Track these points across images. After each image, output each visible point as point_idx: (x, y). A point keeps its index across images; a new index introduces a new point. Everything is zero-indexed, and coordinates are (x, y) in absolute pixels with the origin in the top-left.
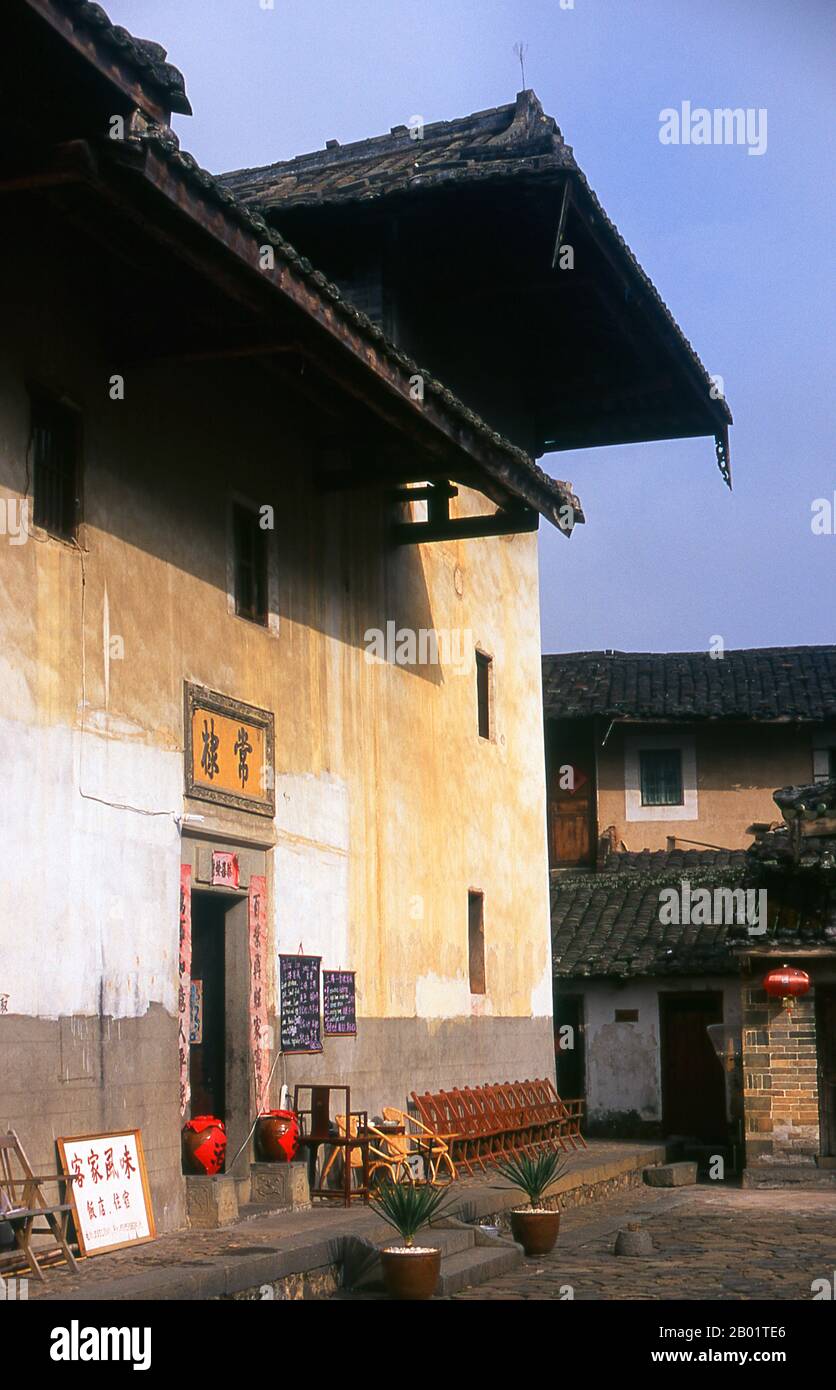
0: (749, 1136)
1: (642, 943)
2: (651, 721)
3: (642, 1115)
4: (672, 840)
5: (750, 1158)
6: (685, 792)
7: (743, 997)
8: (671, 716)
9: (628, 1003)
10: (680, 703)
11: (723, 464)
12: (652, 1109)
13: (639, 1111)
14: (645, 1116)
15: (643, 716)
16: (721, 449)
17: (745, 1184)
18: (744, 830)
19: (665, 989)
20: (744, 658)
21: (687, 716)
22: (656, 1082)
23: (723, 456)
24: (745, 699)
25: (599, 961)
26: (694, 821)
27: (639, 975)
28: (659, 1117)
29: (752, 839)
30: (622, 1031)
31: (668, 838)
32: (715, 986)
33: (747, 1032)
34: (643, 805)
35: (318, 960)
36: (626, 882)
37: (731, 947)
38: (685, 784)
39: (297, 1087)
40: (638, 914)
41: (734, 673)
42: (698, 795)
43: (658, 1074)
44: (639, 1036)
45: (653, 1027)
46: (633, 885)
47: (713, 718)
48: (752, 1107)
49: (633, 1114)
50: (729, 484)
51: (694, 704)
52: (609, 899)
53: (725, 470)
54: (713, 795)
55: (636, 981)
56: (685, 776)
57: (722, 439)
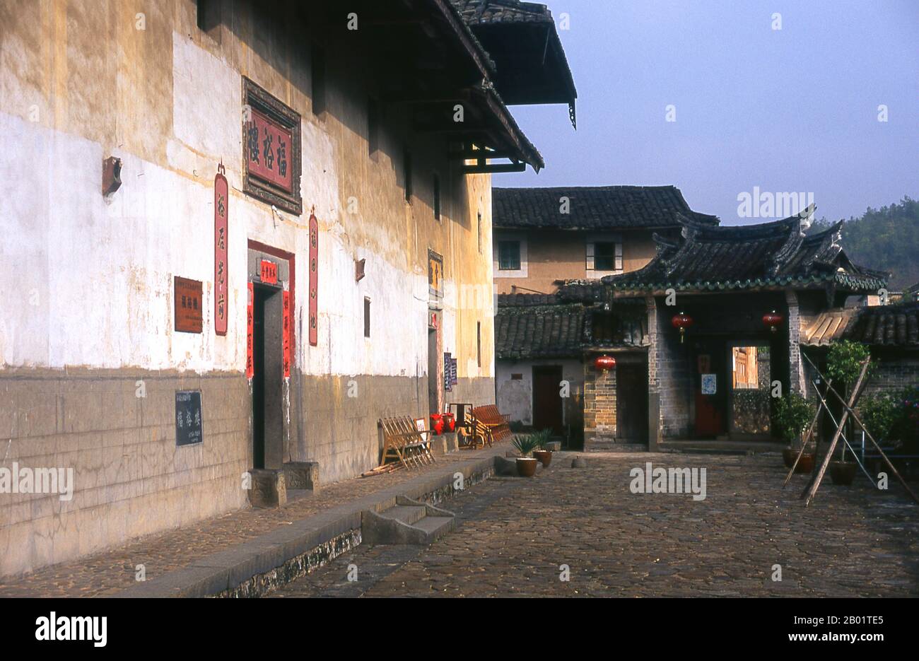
0: (586, 429)
1: (524, 343)
2: (508, 227)
3: (523, 422)
4: (514, 287)
5: (586, 439)
6: (522, 263)
7: (585, 369)
8: (519, 225)
9: (517, 371)
10: (521, 218)
11: (572, 118)
12: (528, 420)
13: (522, 421)
14: (525, 423)
15: (504, 225)
16: (571, 110)
17: (585, 450)
18: (550, 283)
19: (536, 364)
20: (548, 193)
21: (527, 225)
22: (530, 407)
23: (573, 114)
24: (554, 217)
25: (505, 351)
26: (525, 278)
27: (525, 358)
28: (531, 423)
29: (555, 287)
30: (515, 384)
31: (512, 286)
32: (559, 363)
33: (586, 384)
34: (500, 269)
35: (450, 354)
36: (509, 312)
37: (582, 347)
38: (521, 259)
39: (450, 404)
40: (518, 328)
41: (545, 201)
42: (528, 265)
43: (531, 404)
44: (522, 386)
45: (529, 382)
46: (513, 314)
47: (540, 227)
48: (587, 417)
49: (519, 422)
50: (575, 127)
51: (528, 218)
52: (502, 321)
53: (574, 120)
54: (536, 265)
55: (524, 360)
56: (521, 255)
57: (572, 105)
